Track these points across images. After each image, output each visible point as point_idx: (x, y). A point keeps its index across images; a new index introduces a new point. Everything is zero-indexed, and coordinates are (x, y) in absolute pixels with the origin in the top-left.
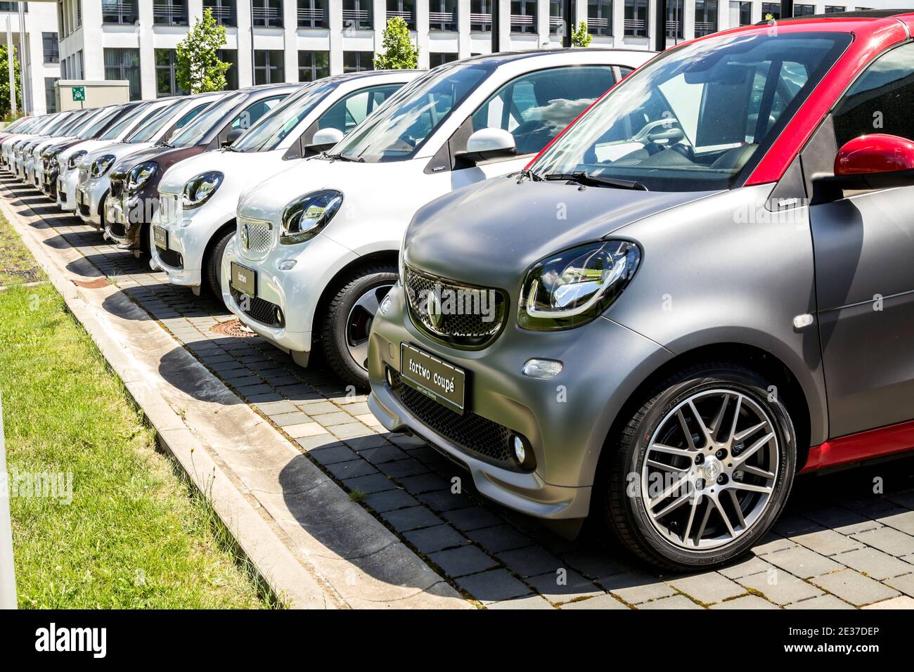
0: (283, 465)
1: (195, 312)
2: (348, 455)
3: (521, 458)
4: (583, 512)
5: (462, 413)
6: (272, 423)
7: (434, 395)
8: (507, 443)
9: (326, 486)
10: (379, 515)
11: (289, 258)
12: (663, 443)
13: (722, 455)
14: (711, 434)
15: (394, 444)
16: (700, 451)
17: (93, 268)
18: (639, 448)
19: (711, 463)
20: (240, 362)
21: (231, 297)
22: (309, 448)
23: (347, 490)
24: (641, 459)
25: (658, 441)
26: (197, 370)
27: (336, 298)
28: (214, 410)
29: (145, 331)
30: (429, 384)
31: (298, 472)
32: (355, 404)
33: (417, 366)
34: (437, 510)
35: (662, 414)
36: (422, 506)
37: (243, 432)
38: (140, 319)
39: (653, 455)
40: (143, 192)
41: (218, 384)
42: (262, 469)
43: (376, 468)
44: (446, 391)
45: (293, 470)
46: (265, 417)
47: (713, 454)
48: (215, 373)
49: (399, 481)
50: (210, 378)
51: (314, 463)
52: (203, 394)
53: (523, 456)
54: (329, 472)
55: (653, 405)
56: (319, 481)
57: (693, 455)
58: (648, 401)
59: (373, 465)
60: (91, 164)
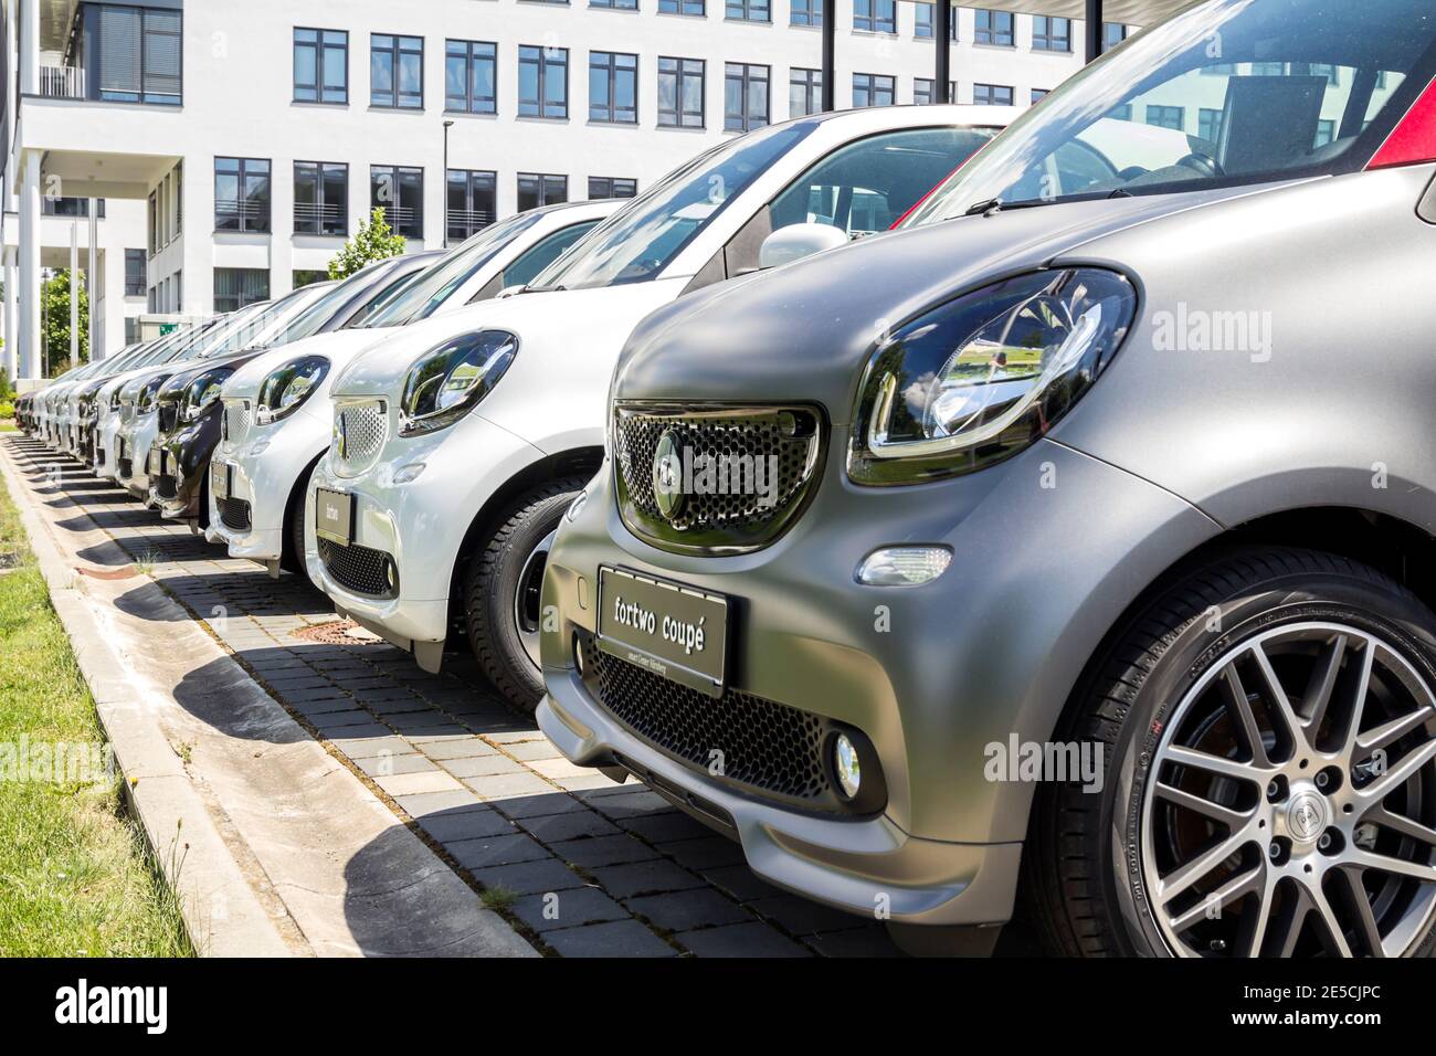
0: (361, 844)
1: (271, 609)
2: (498, 824)
3: (852, 787)
4: (1002, 910)
5: (718, 695)
6: (357, 771)
7: (662, 664)
8: (820, 756)
9: (437, 880)
10: (537, 936)
11: (413, 461)
12: (1191, 747)
13: (1329, 781)
14: (1304, 729)
15: (594, 810)
16: (1280, 768)
17: (121, 553)
18: (1137, 752)
19: (1304, 800)
20: (328, 678)
21: (320, 560)
22: (417, 811)
23: (478, 888)
24: (1141, 779)
25: (1180, 739)
26: (244, 691)
27: (499, 536)
28: (254, 752)
29: (174, 636)
30: (652, 642)
31: (388, 856)
32: (529, 743)
33: (630, 608)
34: (666, 927)
35: (1190, 673)
36: (632, 921)
37: (297, 788)
38: (171, 618)
39: (1170, 771)
40: (209, 419)
41: (275, 710)
42: (315, 851)
43: (548, 849)
44: (688, 651)
45: (379, 852)
46: (346, 761)
47: (1307, 779)
48: (274, 695)
49: (592, 873)
50: (264, 701)
51: (423, 840)
52: (244, 727)
53: (856, 783)
54: (449, 855)
55: (1168, 650)
56: (425, 872)
57: (1262, 776)
58: (1158, 638)
59: (542, 844)
60: (138, 391)
